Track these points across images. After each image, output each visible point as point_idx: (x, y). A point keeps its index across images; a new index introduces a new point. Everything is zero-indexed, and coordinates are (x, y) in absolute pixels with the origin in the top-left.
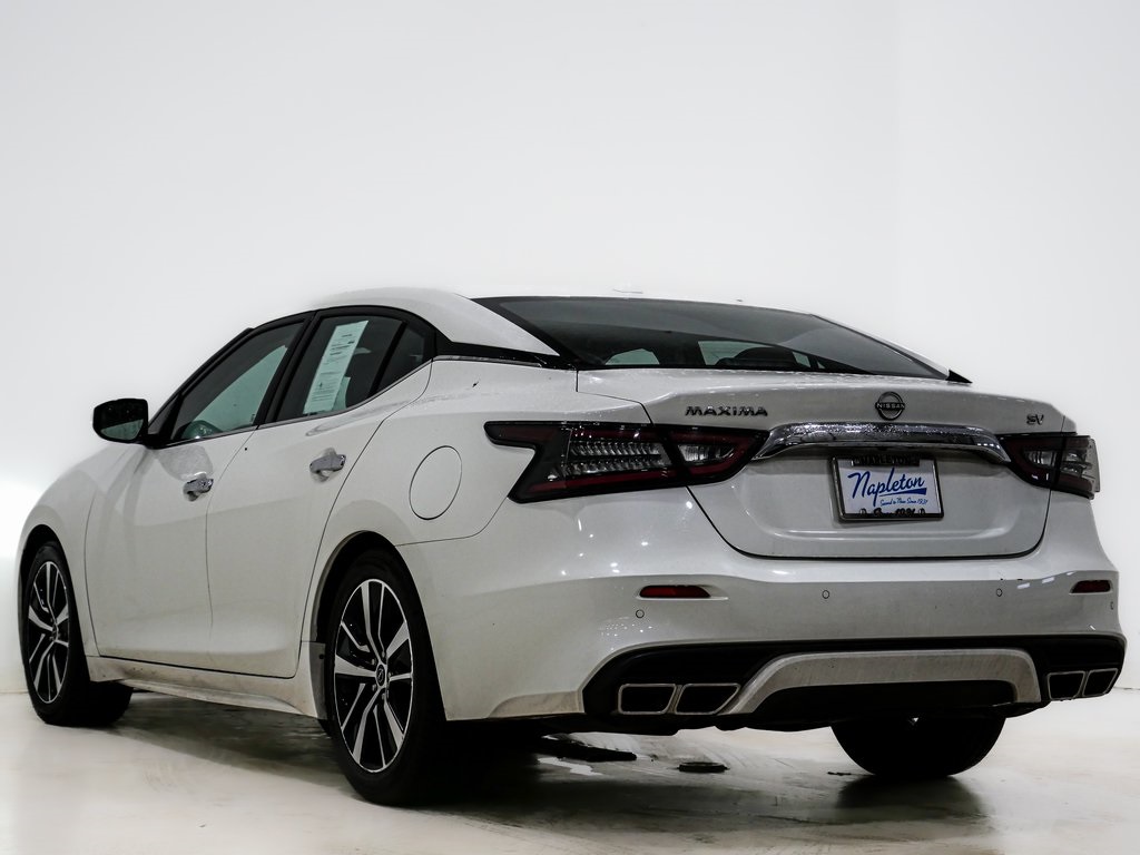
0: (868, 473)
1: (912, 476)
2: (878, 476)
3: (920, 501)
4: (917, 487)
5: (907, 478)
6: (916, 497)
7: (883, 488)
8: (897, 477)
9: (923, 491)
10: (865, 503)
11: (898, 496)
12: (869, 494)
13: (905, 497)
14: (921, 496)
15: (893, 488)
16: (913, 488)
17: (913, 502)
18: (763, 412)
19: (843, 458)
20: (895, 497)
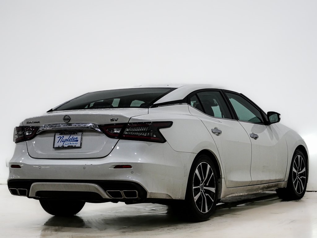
0: (63, 137)
1: (75, 137)
2: (66, 137)
3: (76, 143)
4: (76, 140)
5: (74, 137)
6: (75, 142)
7: (67, 140)
8: (71, 137)
9: (77, 141)
10: (61, 144)
11: (70, 142)
12: (62, 142)
13: (72, 143)
14: (76, 142)
15: (69, 140)
16: (75, 140)
17: (73, 144)
18: (39, 122)
19: (57, 133)
20: (69, 143)
